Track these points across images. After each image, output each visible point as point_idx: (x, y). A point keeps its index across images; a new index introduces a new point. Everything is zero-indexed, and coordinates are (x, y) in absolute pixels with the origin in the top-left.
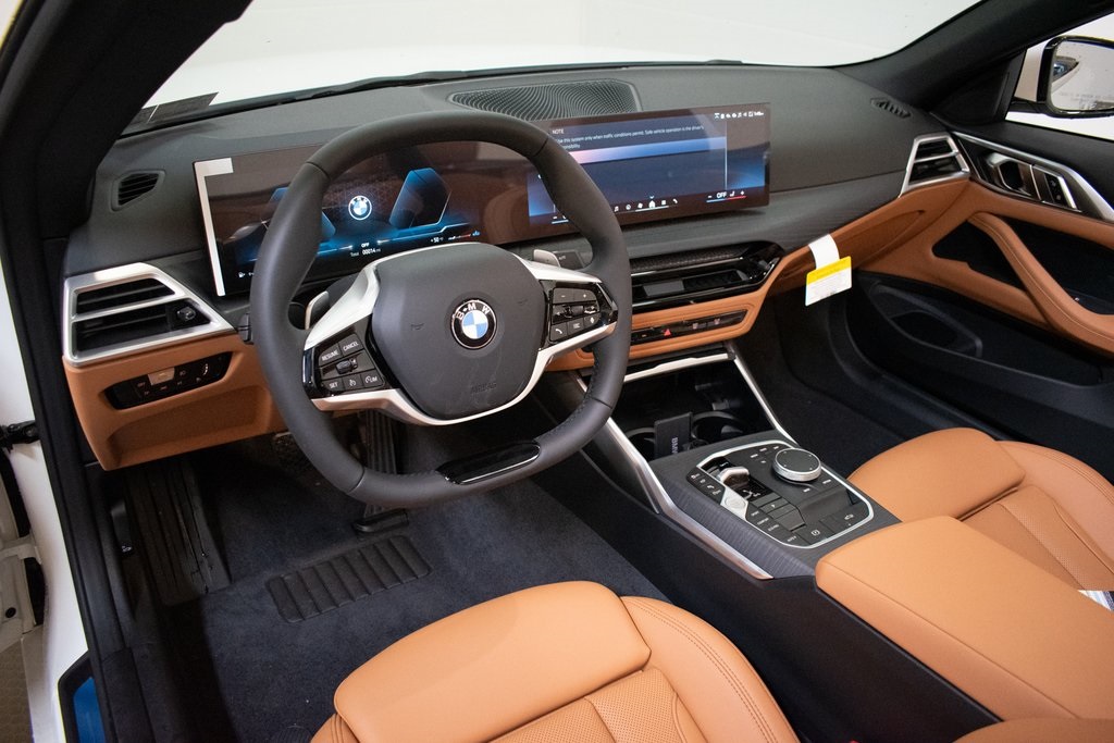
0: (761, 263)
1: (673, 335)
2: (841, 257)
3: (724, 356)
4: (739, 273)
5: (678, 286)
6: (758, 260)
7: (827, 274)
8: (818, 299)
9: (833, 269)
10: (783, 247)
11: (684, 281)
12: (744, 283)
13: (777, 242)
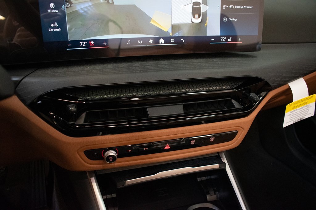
0: (252, 95)
1: (173, 149)
2: (310, 94)
3: (216, 166)
4: (234, 101)
5: (178, 109)
6: (250, 93)
7: (300, 106)
8: (292, 123)
9: (304, 102)
10: (270, 84)
11: (184, 106)
12: (237, 110)
13: (266, 79)
